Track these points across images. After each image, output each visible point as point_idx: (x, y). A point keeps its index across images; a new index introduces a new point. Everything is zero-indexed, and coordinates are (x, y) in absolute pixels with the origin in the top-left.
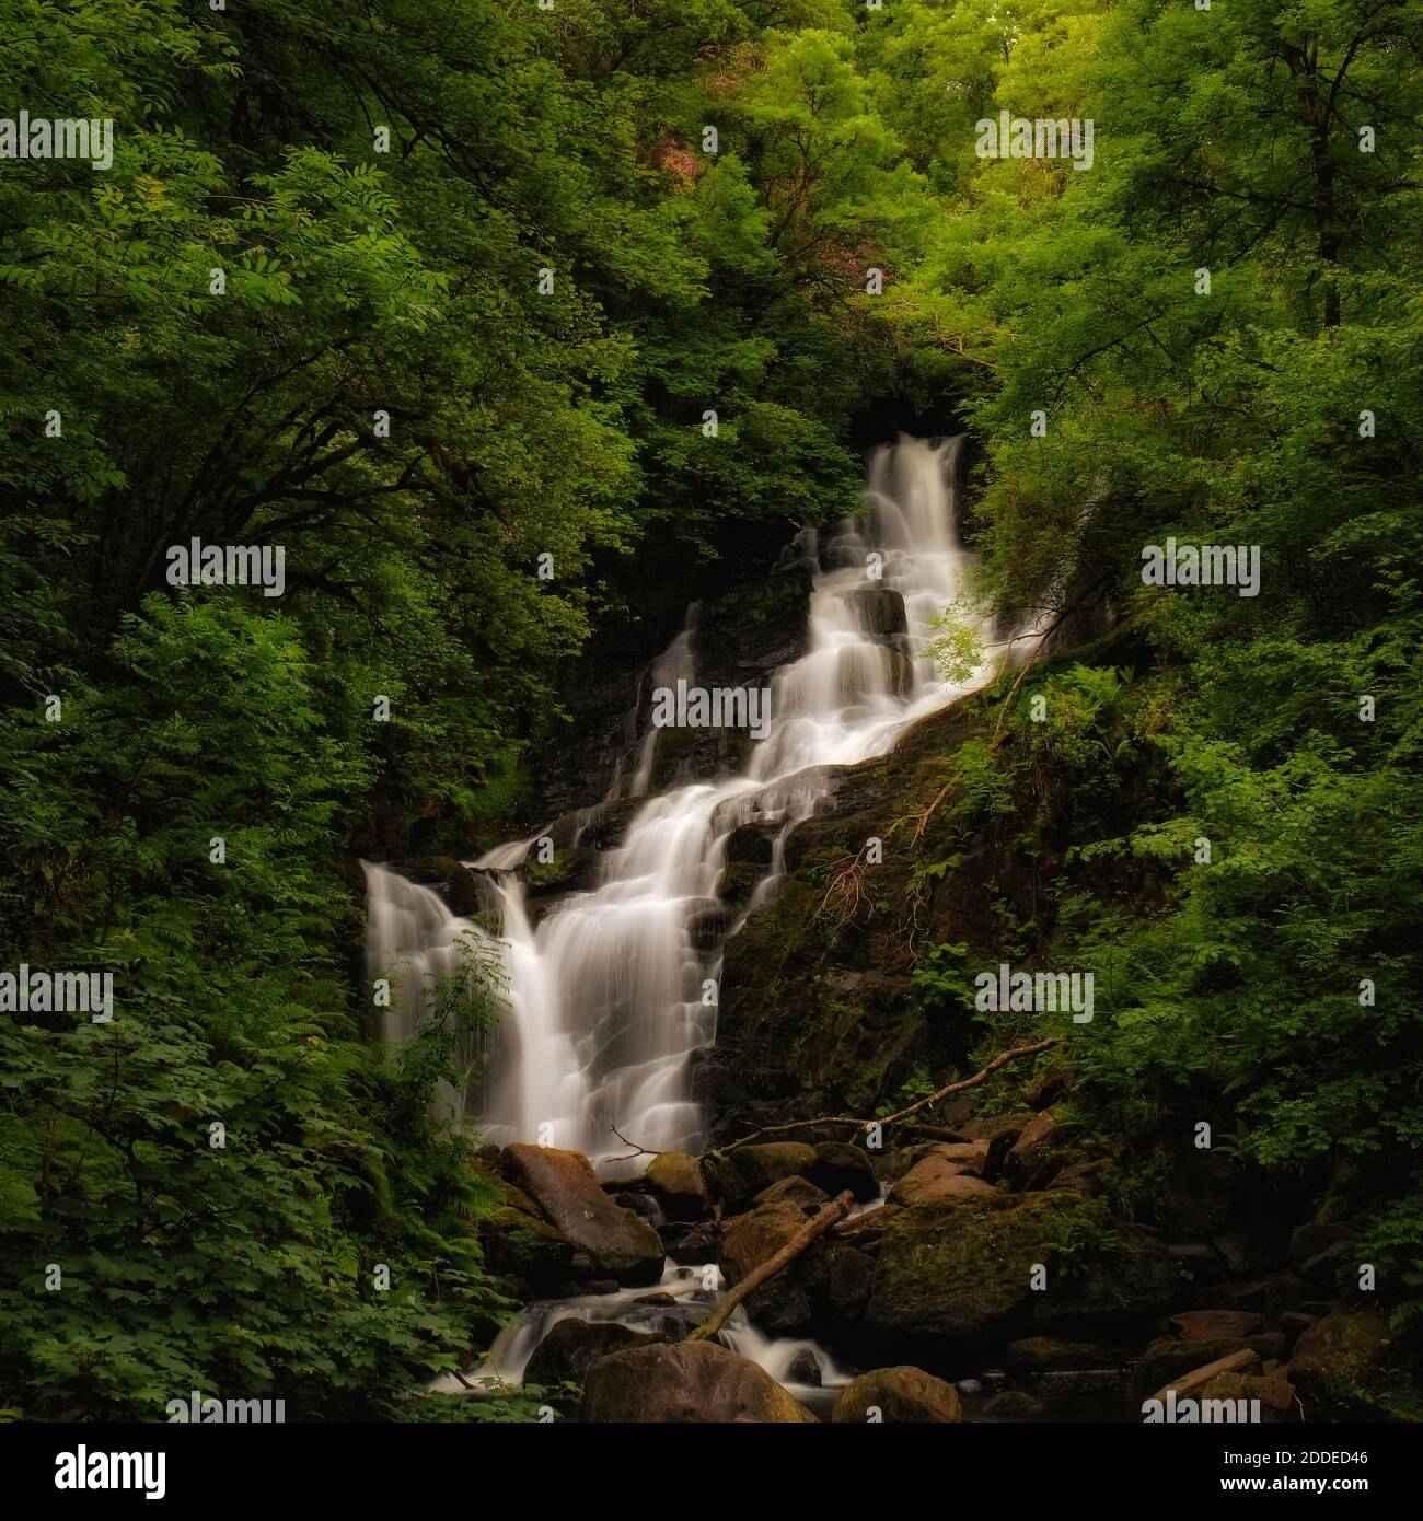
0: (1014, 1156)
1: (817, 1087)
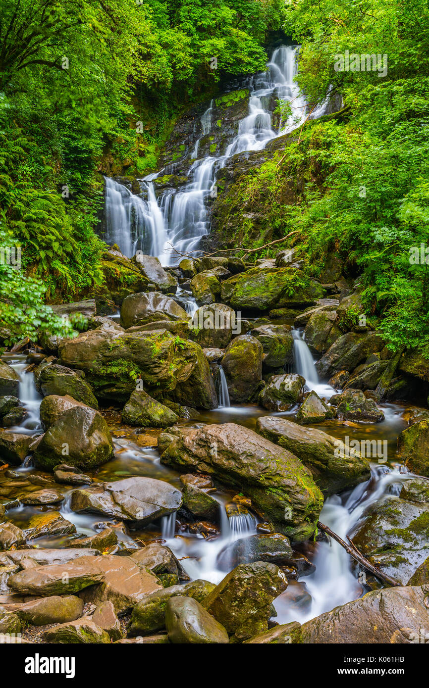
0: (283, 260)
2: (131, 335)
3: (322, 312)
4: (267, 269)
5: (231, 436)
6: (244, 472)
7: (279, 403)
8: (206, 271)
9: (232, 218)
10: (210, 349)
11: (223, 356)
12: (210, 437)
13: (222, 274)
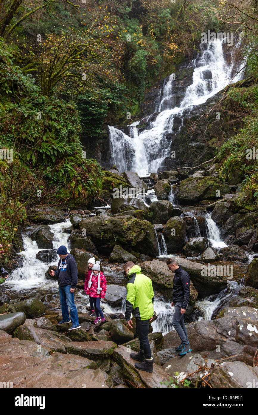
0: (208, 172)
1: (187, 163)
2: (114, 218)
3: (222, 203)
4: (197, 178)
5: (155, 266)
6: (159, 282)
7: (192, 252)
8: (163, 180)
9: (183, 146)
10: (157, 224)
11: (163, 228)
12: (145, 267)
13: (174, 181)
